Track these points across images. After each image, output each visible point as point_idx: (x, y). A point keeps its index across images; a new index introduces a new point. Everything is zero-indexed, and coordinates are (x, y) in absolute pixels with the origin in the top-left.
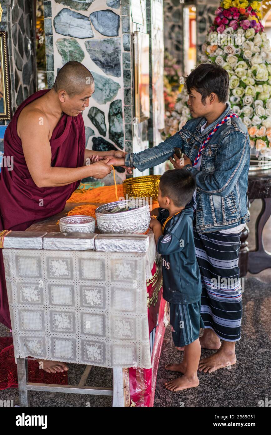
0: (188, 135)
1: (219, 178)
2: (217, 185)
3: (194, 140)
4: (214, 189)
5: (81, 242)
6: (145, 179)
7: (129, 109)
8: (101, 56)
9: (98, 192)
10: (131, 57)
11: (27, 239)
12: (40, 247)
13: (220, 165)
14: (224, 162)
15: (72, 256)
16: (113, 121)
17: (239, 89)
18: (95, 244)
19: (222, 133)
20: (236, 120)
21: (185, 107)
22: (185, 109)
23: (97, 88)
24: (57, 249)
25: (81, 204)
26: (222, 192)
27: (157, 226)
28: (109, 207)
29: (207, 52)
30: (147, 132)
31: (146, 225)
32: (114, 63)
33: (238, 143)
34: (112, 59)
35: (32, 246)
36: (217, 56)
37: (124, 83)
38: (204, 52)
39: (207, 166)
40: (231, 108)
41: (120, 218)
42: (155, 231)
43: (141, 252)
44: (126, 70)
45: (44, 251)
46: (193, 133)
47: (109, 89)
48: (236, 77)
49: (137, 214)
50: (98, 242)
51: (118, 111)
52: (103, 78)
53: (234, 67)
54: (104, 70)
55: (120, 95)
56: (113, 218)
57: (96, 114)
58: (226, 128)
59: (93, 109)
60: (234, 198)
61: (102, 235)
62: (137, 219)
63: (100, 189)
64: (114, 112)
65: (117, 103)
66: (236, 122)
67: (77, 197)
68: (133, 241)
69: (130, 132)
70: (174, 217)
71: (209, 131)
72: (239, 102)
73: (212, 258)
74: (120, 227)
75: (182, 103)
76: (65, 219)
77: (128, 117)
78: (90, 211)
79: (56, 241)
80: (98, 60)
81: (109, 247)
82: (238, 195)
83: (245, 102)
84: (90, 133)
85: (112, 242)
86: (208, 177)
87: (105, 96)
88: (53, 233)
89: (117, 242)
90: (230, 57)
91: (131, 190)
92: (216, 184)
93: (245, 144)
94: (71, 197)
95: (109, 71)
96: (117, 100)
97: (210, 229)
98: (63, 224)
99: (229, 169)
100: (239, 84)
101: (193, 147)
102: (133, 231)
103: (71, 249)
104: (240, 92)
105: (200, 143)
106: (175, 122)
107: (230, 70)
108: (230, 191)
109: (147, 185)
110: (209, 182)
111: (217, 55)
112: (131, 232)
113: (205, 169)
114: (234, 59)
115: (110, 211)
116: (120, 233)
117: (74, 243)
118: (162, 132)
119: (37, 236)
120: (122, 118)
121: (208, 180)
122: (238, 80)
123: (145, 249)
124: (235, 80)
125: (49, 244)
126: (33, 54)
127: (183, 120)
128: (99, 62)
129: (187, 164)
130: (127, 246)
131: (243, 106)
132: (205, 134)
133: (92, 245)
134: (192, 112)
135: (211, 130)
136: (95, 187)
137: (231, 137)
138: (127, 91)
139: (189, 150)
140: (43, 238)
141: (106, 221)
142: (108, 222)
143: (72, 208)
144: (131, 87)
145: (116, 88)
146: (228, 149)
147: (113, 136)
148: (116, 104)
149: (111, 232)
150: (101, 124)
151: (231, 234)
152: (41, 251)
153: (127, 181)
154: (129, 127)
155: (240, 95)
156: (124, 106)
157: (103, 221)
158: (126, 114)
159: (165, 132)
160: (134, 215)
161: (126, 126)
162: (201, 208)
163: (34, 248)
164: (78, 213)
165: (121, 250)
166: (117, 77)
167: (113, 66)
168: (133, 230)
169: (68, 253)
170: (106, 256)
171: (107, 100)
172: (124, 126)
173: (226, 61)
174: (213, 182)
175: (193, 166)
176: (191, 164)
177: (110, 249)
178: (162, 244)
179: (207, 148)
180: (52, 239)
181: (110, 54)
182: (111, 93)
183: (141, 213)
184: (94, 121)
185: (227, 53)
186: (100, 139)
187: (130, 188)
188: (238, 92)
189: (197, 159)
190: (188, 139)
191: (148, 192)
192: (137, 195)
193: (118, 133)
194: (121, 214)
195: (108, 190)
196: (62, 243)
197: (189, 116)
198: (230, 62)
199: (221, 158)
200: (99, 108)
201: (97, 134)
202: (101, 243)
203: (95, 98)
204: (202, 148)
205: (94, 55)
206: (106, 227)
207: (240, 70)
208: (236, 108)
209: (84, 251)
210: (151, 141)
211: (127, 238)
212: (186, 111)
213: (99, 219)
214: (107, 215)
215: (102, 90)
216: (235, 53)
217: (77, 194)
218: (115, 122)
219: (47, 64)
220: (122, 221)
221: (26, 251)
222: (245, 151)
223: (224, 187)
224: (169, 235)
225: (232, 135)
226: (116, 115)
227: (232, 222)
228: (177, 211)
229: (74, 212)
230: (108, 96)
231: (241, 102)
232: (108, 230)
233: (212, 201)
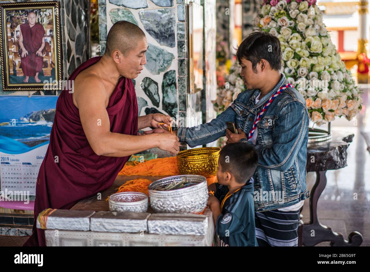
0: (240, 108)
1: (279, 151)
2: (277, 158)
3: (248, 111)
4: (274, 163)
5: (132, 223)
6: (200, 151)
7: (183, 79)
8: (155, 26)
9: (151, 164)
10: (185, 27)
11: (72, 220)
12: (87, 228)
13: (279, 137)
14: (283, 134)
15: (121, 239)
16: (167, 92)
17: (293, 61)
18: (148, 226)
19: (279, 103)
20: (292, 90)
21: (239, 78)
22: (239, 80)
23: (151, 59)
24: (106, 231)
25: (133, 177)
26: (282, 166)
27: (215, 204)
28: (163, 182)
29: (260, 24)
30: (200, 103)
31: (204, 204)
32: (168, 33)
33: (298, 114)
34: (166, 30)
35: (78, 227)
36: (270, 29)
37: (178, 54)
38: (257, 25)
39: (263, 139)
40: (285, 78)
41: (176, 196)
42: (213, 209)
43: (199, 234)
44: (181, 40)
45: (92, 233)
46: (246, 105)
47: (162, 59)
48: (290, 49)
49: (195, 192)
50: (151, 224)
51: (172, 82)
52: (157, 48)
53: (288, 40)
54: (158, 40)
55: (174, 66)
56: (168, 195)
57: (149, 85)
58: (284, 99)
59: (147, 79)
60: (294, 172)
61: (156, 215)
62: (194, 197)
63: (152, 162)
64: (168, 83)
65: (171, 73)
66: (293, 92)
67: (129, 170)
68: (190, 222)
69: (184, 103)
70: (233, 194)
71: (265, 102)
72: (294, 73)
73: (271, 238)
74: (176, 205)
75: (235, 75)
76: (115, 196)
77: (182, 87)
78: (143, 186)
79: (105, 222)
80: (152, 31)
81: (164, 229)
82: (298, 169)
83: (299, 73)
84: (143, 103)
85: (168, 224)
86: (266, 151)
87: (159, 66)
88: (102, 212)
89: (173, 223)
90: (284, 30)
91: (185, 163)
92: (275, 158)
93: (304, 115)
94: (123, 170)
95: (163, 41)
96: (171, 71)
97: (269, 207)
98: (112, 202)
99: (289, 142)
100: (293, 55)
101: (248, 120)
102: (189, 211)
103: (120, 230)
104: (294, 64)
105: (255, 115)
106: (229, 93)
107: (284, 42)
108: (291, 165)
109: (202, 158)
110: (267, 156)
111: (270, 27)
112: (188, 211)
113: (262, 142)
114: (288, 31)
115: (164, 188)
116: (175, 212)
117: (125, 224)
118: (215, 103)
119: (83, 216)
120: (176, 88)
121: (267, 154)
122: (292, 52)
123: (204, 232)
124: (289, 52)
125: (97, 225)
126: (86, 25)
127: (236, 91)
128: (153, 32)
129: (242, 138)
130: (184, 228)
131: (297, 78)
132: (260, 105)
133: (145, 227)
134: (246, 84)
135: (266, 101)
136: (147, 159)
137: (289, 108)
138: (181, 62)
139: (243, 123)
140: (90, 218)
141: (159, 199)
142: (162, 200)
143: (123, 182)
144: (185, 57)
145: (170, 59)
146: (287, 120)
147: (166, 106)
148: (170, 75)
149: (165, 212)
150: (155, 94)
151: (291, 211)
152: (87, 232)
153: (181, 153)
154: (182, 98)
155: (295, 66)
156: (178, 77)
157: (157, 199)
158: (180, 84)
159: (218, 103)
160: (190, 193)
161: (180, 96)
162: (259, 184)
163: (80, 229)
164: (129, 189)
165: (177, 232)
166: (172, 47)
167: (168, 36)
168: (190, 209)
169: (118, 235)
170: (160, 239)
171: (160, 70)
172: (178, 96)
173: (279, 33)
174: (272, 156)
175: (248, 139)
176: (246, 138)
177: (165, 232)
178: (222, 225)
179: (263, 120)
180: (100, 220)
181: (164, 25)
182: (164, 64)
183: (198, 190)
184: (147, 91)
185: (280, 25)
186: (153, 109)
187: (185, 161)
188: (292, 64)
189: (253, 132)
190: (241, 111)
191: (203, 165)
192: (192, 168)
193: (171, 103)
194: (176, 192)
195: (161, 162)
196: (111, 224)
197: (243, 88)
198: (284, 34)
199: (280, 130)
200: (153, 79)
201: (150, 105)
202: (154, 224)
203: (148, 68)
204: (257, 120)
205: (148, 26)
206: (159, 206)
207: (294, 42)
208: (290, 79)
209: (135, 233)
210: (204, 113)
211: (183, 219)
212: (240, 83)
213: (153, 197)
214: (162, 192)
215: (155, 60)
216: (288, 25)
217: (129, 166)
218: (169, 93)
219: (100, 34)
220: (178, 199)
221: (71, 232)
222: (305, 122)
223: (285, 161)
224: (229, 215)
225: (290, 105)
226: (169, 85)
227: (293, 198)
228: (236, 188)
229: (126, 187)
230: (162, 66)
231: (296, 74)
232: (162, 209)
233: (270, 176)
